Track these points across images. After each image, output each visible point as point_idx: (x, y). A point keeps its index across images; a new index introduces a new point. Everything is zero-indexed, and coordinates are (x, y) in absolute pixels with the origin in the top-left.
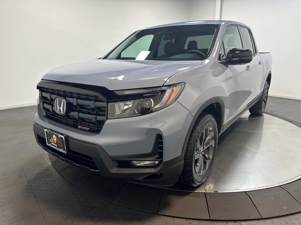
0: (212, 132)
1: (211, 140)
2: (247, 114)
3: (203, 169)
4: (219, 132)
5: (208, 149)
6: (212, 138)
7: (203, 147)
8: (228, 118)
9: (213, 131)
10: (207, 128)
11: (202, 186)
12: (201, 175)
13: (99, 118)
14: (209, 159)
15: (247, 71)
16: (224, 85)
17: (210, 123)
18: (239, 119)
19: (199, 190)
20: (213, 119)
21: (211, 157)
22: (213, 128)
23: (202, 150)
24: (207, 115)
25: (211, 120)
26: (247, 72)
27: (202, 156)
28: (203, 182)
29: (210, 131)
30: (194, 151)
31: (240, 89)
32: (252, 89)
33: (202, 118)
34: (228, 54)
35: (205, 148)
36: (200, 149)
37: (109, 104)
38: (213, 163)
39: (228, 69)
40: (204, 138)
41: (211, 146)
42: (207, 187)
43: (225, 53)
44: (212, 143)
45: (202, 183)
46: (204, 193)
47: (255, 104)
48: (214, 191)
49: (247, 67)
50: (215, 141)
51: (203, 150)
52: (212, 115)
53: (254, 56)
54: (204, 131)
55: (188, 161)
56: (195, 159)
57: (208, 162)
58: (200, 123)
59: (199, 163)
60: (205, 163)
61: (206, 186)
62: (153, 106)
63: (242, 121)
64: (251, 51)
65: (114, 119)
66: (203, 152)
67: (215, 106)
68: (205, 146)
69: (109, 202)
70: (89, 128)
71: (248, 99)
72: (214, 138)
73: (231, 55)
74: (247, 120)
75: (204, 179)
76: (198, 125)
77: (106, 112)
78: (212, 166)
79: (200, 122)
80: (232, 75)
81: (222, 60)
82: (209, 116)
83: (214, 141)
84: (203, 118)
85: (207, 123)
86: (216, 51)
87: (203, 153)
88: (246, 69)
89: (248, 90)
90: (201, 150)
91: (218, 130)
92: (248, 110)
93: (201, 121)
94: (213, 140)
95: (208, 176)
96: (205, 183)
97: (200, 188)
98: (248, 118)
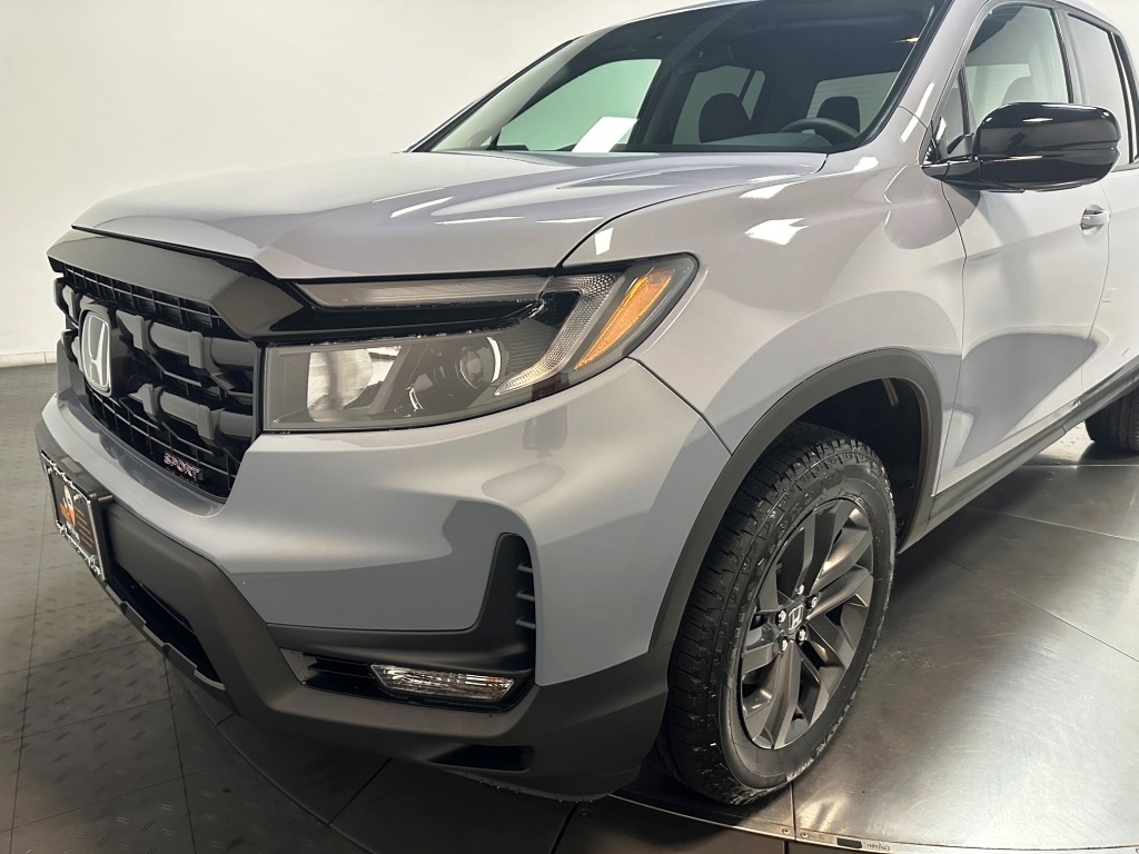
0: (864, 533)
1: (854, 569)
2: (1076, 443)
3: (796, 716)
4: (902, 535)
5: (834, 615)
6: (862, 563)
7: (808, 606)
8: (959, 463)
9: (866, 529)
10: (833, 511)
11: (781, 801)
12: (780, 744)
13: (231, 421)
14: (836, 662)
15: (1086, 232)
16: (942, 292)
17: (846, 488)
18: (1032, 462)
19: (763, 825)
20: (872, 468)
21: (847, 655)
22: (868, 512)
23: (797, 621)
24: (835, 443)
25: (856, 471)
26: (1084, 236)
27: (796, 651)
28: (789, 779)
29: (850, 524)
30: (734, 633)
31: (1042, 324)
32: (1101, 331)
33: (801, 461)
34: (983, 132)
35: (818, 608)
36: (783, 616)
37: (270, 351)
38: (856, 685)
39: (977, 213)
40: (807, 561)
41: (854, 599)
42: (808, 813)
43: (966, 129)
44: (862, 587)
45: (781, 786)
46: (787, 842)
47: (1120, 401)
48: (840, 841)
49: (1086, 213)
50: (875, 575)
51: (804, 620)
52: (866, 443)
53: (1132, 166)
54: (809, 528)
55: (696, 681)
56: (746, 671)
57: (828, 680)
58: (786, 481)
59: (770, 692)
60: (808, 686)
61: (804, 800)
62: (496, 376)
63: (1046, 474)
64: (1112, 118)
65: (292, 433)
66: (802, 627)
67: (894, 398)
68: (814, 602)
69: (319, 824)
70: (200, 466)
71: (1078, 372)
72: (872, 560)
73: (1001, 135)
74: (1072, 469)
75: (796, 768)
76: (771, 493)
77: (255, 395)
78: (849, 701)
79: (784, 476)
80: (996, 243)
81: (945, 161)
82: (847, 446)
83: (872, 578)
84: (805, 459)
85: (827, 484)
86: (919, 113)
87: (803, 633)
88: (1079, 222)
89: (1085, 334)
90: (788, 621)
91: (898, 521)
92: (1083, 425)
93: (789, 472)
94: (865, 571)
95: (820, 749)
96: (802, 785)
97: (773, 809)
98: (1081, 462)
